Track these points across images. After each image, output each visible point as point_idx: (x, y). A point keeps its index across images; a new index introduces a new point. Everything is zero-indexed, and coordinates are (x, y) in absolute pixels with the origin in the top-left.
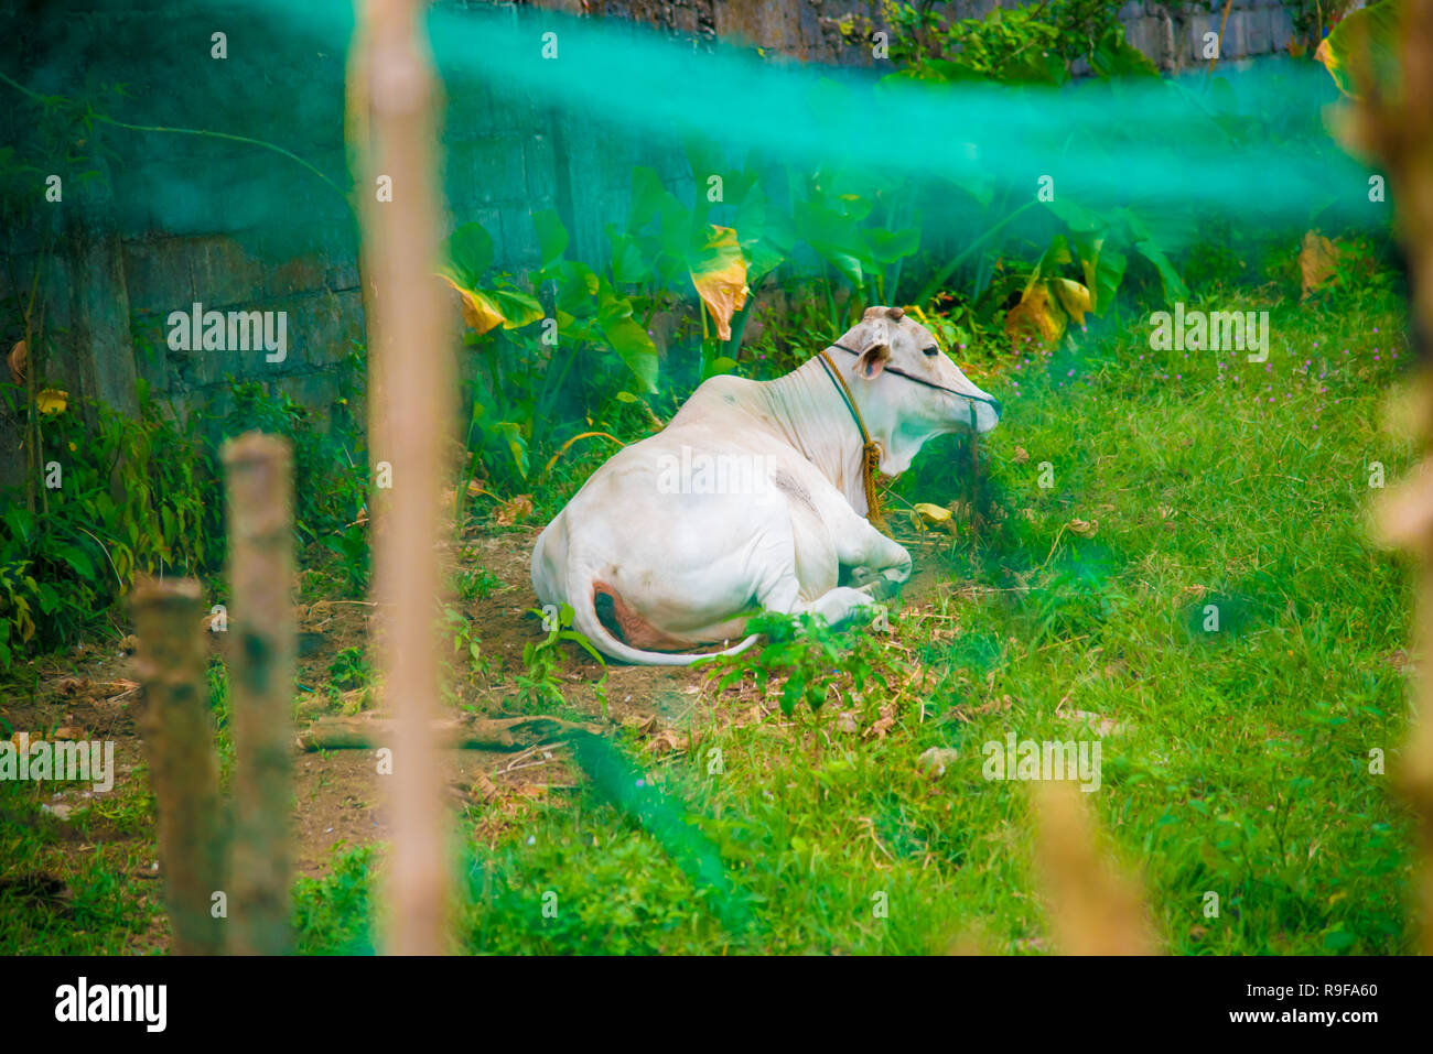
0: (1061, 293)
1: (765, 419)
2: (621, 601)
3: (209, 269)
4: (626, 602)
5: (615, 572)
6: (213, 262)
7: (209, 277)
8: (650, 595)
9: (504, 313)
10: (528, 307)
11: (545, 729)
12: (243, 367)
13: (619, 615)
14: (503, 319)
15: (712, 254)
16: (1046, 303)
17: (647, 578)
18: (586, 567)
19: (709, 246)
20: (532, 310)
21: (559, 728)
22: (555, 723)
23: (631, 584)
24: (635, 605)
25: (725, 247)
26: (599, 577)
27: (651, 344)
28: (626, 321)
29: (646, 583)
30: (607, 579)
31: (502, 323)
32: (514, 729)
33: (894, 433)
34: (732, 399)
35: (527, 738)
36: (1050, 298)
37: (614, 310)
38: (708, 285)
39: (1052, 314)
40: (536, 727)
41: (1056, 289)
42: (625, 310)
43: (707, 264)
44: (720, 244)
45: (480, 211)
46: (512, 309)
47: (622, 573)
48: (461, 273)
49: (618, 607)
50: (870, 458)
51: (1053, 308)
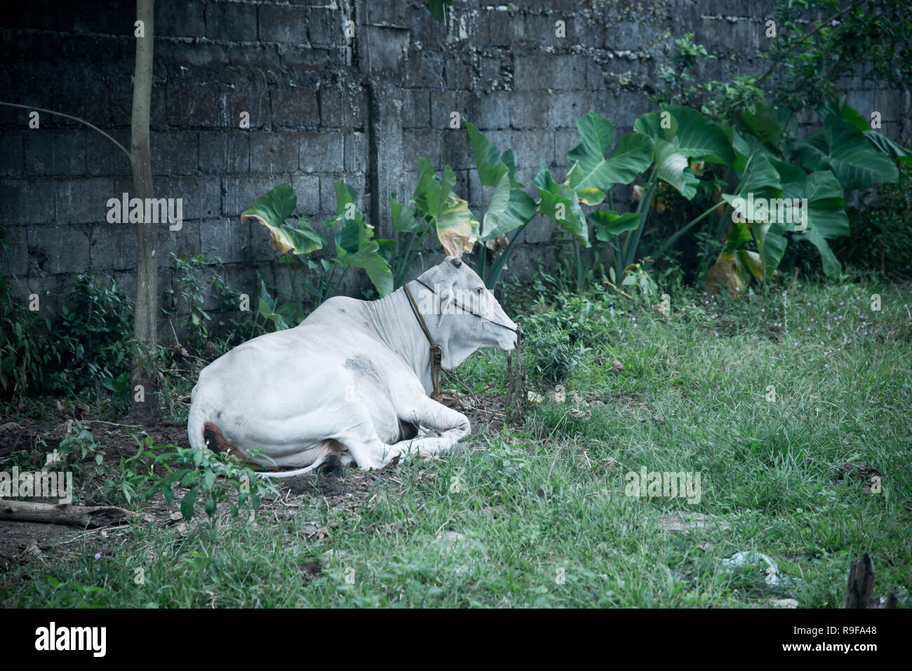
0: (748, 261)
1: (367, 324)
2: (221, 435)
3: (70, 199)
4: (224, 435)
5: (219, 415)
6: (74, 195)
7: (70, 204)
8: (240, 432)
9: (296, 244)
10: (312, 241)
11: (115, 516)
12: (92, 264)
13: (219, 444)
14: (293, 247)
15: (450, 216)
16: (734, 266)
17: (238, 421)
18: (201, 412)
19: (450, 211)
20: (314, 243)
21: (124, 516)
22: (121, 512)
23: (228, 425)
24: (231, 438)
25: (459, 212)
26: (209, 420)
27: (389, 271)
28: (374, 255)
29: (238, 423)
30: (214, 421)
31: (293, 249)
32: (92, 513)
33: (449, 341)
34: (343, 311)
35: (102, 521)
36: (738, 263)
37: (368, 247)
38: (446, 236)
39: (740, 275)
40: (109, 514)
41: (743, 257)
42: (374, 247)
43: (446, 222)
44: (457, 210)
45: (302, 178)
46: (301, 241)
47: (223, 416)
48: (271, 215)
49: (220, 439)
50: (435, 356)
51: (740, 270)
